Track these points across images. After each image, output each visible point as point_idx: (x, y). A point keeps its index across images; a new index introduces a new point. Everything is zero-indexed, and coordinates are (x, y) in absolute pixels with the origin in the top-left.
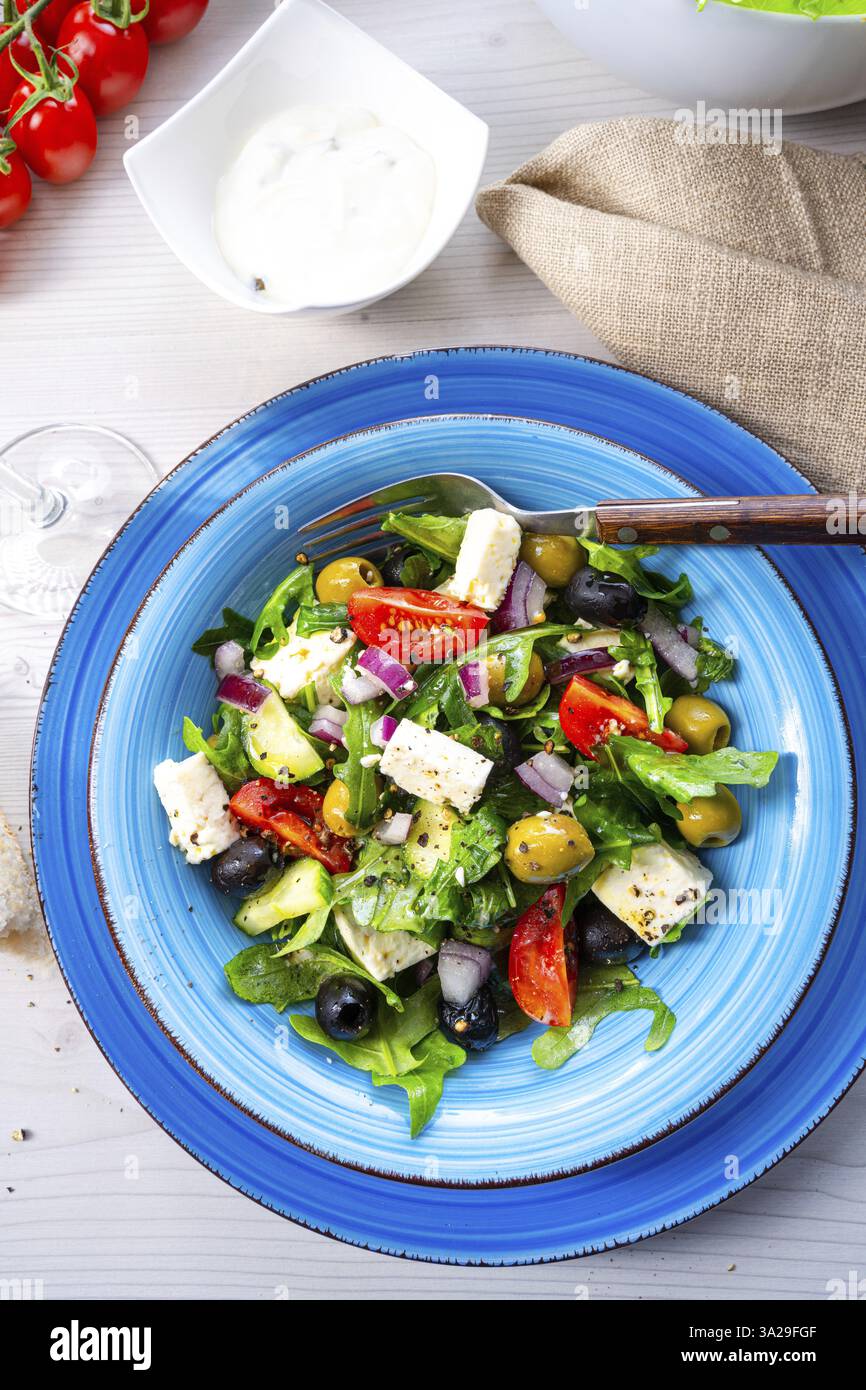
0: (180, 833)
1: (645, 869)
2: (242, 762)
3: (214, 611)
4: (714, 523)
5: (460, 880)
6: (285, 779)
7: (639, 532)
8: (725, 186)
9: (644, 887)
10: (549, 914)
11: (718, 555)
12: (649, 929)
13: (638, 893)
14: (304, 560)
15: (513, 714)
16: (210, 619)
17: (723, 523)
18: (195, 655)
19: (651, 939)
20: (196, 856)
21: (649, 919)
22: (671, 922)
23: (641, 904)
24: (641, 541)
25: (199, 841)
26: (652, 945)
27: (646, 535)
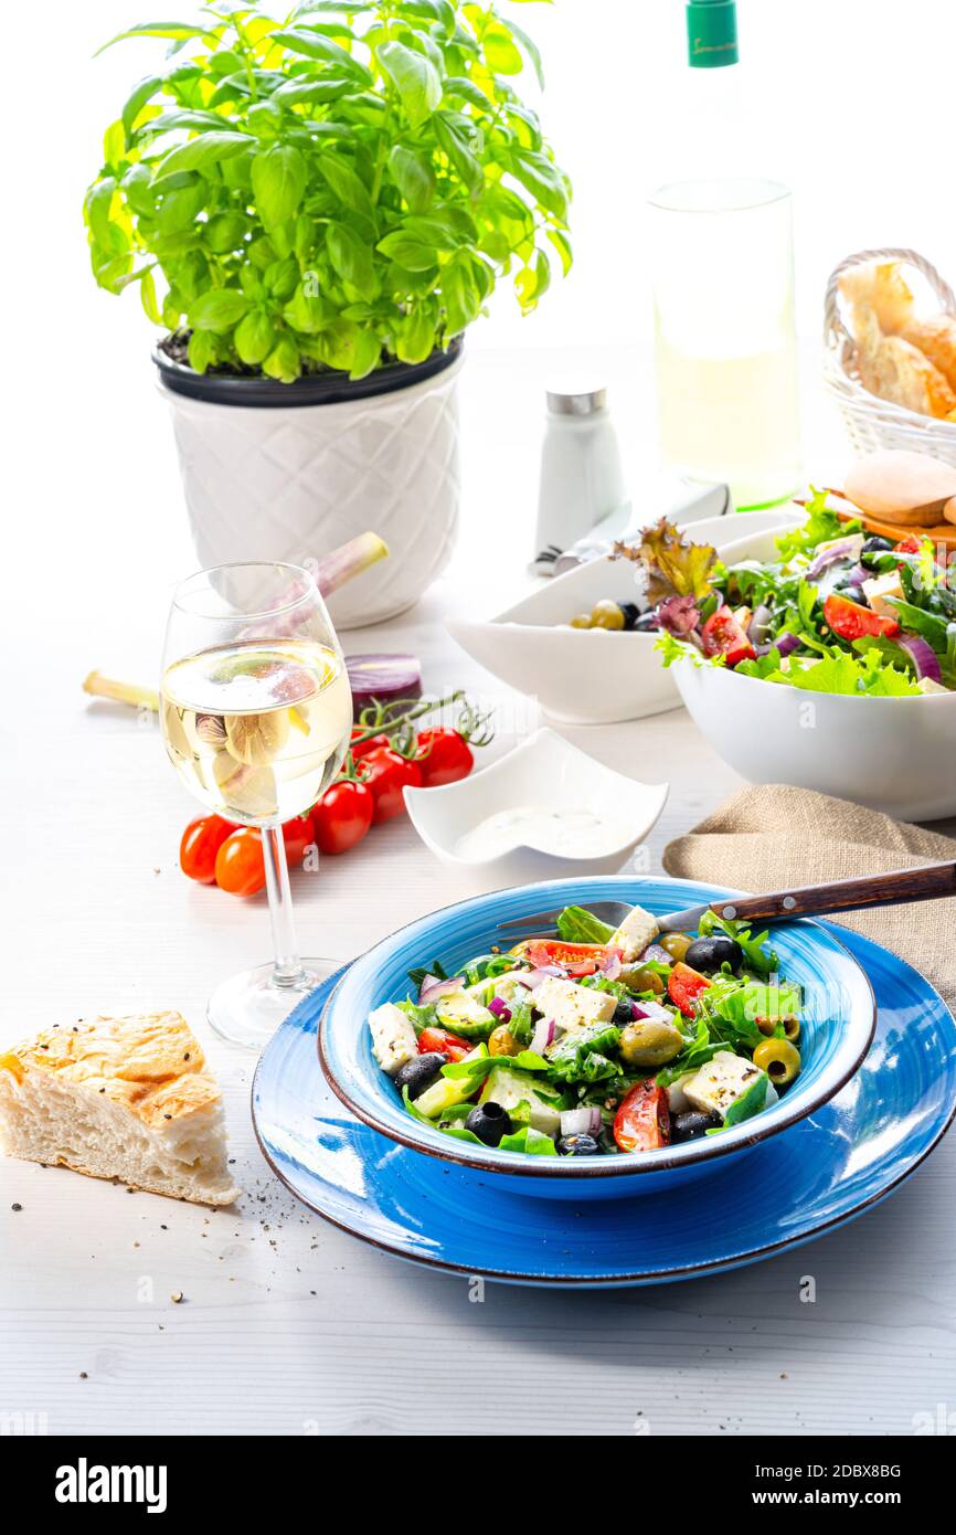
0: (381, 1049)
1: (721, 1065)
2: (433, 1020)
3: (429, 957)
4: (786, 896)
6: (464, 1025)
7: (737, 909)
8: (840, 821)
9: (719, 1074)
10: (648, 1090)
11: (795, 932)
12: (722, 1100)
13: (715, 1078)
14: (497, 950)
15: (638, 992)
17: (792, 895)
18: (407, 981)
19: (722, 1106)
20: (388, 1062)
21: (722, 1093)
22: (737, 1093)
23: (718, 1085)
24: (739, 917)
25: (395, 1045)
26: (723, 1111)
27: (742, 911)
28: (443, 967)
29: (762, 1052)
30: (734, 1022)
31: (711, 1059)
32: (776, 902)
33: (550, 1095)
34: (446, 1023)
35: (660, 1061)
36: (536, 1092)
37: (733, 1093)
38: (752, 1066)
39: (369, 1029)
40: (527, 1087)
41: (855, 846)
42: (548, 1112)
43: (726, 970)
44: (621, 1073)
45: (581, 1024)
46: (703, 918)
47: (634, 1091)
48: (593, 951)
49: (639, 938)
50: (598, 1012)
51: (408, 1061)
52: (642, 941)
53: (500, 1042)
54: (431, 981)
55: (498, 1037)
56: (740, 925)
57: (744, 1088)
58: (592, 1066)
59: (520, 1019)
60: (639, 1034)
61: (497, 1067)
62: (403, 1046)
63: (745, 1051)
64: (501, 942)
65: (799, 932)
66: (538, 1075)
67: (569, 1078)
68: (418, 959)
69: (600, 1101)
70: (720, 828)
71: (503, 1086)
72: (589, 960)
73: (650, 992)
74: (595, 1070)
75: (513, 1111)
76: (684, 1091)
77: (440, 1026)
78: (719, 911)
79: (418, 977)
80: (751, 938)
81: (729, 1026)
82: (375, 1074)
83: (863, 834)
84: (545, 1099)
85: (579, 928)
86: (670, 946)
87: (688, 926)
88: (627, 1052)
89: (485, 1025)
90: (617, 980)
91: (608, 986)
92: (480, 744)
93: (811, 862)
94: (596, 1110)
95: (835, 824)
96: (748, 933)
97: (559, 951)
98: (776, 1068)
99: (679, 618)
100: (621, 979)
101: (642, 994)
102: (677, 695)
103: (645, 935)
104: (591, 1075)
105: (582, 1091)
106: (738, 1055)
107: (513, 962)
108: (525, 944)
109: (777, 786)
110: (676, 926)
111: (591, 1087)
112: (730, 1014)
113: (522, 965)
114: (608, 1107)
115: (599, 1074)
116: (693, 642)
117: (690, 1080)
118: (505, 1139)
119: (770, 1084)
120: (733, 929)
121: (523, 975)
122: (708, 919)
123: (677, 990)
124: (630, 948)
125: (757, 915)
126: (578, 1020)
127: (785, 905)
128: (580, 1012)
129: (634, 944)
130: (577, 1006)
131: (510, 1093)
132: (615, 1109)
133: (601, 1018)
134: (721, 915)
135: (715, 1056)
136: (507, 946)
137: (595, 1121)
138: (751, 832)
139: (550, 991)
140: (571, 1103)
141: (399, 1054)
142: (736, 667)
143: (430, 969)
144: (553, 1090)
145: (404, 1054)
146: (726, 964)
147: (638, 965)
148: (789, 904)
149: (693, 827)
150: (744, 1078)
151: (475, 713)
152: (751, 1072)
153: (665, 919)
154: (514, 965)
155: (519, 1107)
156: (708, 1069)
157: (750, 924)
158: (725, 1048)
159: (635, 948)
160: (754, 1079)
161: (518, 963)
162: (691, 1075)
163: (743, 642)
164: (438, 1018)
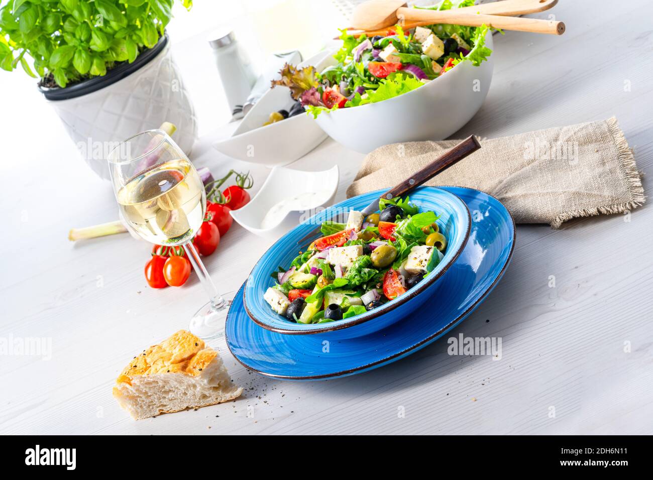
0: (275, 306)
1: (416, 252)
3: (276, 266)
4: (409, 179)
5: (357, 266)
6: (304, 283)
7: (392, 194)
8: (413, 150)
9: (417, 256)
10: (391, 274)
12: (423, 264)
13: (416, 258)
14: (301, 253)
16: (275, 269)
17: (411, 178)
18: (272, 278)
19: (424, 267)
20: (280, 310)
21: (421, 262)
22: (427, 259)
23: (418, 260)
24: (394, 196)
25: (280, 302)
26: (425, 269)
27: (394, 193)
28: (283, 268)
29: (429, 241)
30: (413, 234)
31: (410, 252)
32: (406, 183)
33: (353, 293)
34: (296, 286)
35: (391, 261)
36: (346, 294)
37: (426, 260)
38: (428, 247)
39: (266, 301)
40: (342, 294)
41: (424, 155)
42: (356, 299)
43: (399, 218)
44: (378, 272)
45: (352, 261)
46: (380, 202)
47: (386, 276)
48: (342, 234)
49: (358, 222)
50: (357, 253)
51: (288, 306)
52: (359, 222)
53: (322, 283)
54: (281, 275)
55: (321, 281)
56: (396, 200)
57: (429, 256)
58: (365, 273)
59: (326, 270)
60: (378, 253)
61: (327, 292)
62: (284, 301)
63: (422, 243)
64: (301, 249)
65: (421, 192)
66: (344, 288)
67: (357, 283)
68: (271, 269)
69: (374, 287)
70: (365, 174)
71: (332, 298)
72: (342, 238)
73: (373, 239)
74: (367, 275)
75: (342, 304)
76: (406, 269)
77: (294, 288)
78: (385, 197)
79: (275, 275)
80: (403, 202)
81: (412, 237)
82: (277, 317)
83: (424, 150)
84: (352, 296)
85: (331, 229)
86: (371, 221)
87: (375, 209)
88: (376, 263)
89: (312, 280)
90: (358, 239)
91: (356, 242)
92: (249, 187)
93: (409, 169)
94: (374, 290)
95: (411, 151)
96: (401, 200)
97: (328, 240)
98: (438, 244)
99: (311, 99)
100: (359, 238)
101: (370, 241)
102: (324, 133)
103: (360, 220)
104: (366, 278)
105: (365, 286)
106: (420, 245)
107: (311, 253)
108: (312, 244)
109: (381, 147)
110: (369, 212)
111: (368, 283)
112: (410, 232)
113: (315, 252)
114: (378, 288)
115: (369, 275)
116: (321, 105)
117: (406, 263)
118: (344, 315)
119: (438, 251)
120: (394, 202)
121: (318, 255)
122: (382, 203)
123: (384, 233)
124: (356, 226)
125: (401, 192)
126: (350, 261)
127: (410, 184)
128: (350, 257)
129: (357, 225)
130: (347, 255)
131: (337, 299)
132: (381, 287)
133: (359, 255)
134: (386, 199)
135: (411, 250)
136: (305, 249)
137: (376, 295)
138: (378, 169)
139: (333, 255)
140: (363, 292)
141: (284, 305)
142: (345, 106)
143: (278, 270)
144: (352, 291)
145: (285, 304)
146: (398, 216)
147: (363, 230)
148: (412, 183)
149: (354, 179)
150: (427, 252)
151: (242, 175)
152: (429, 249)
153: (364, 211)
154: (312, 254)
155: (343, 302)
156: (411, 256)
157: (400, 197)
158: (415, 245)
159: (358, 226)
160: (432, 251)
161: (313, 252)
162: (405, 262)
163: (342, 98)
164: (292, 286)
